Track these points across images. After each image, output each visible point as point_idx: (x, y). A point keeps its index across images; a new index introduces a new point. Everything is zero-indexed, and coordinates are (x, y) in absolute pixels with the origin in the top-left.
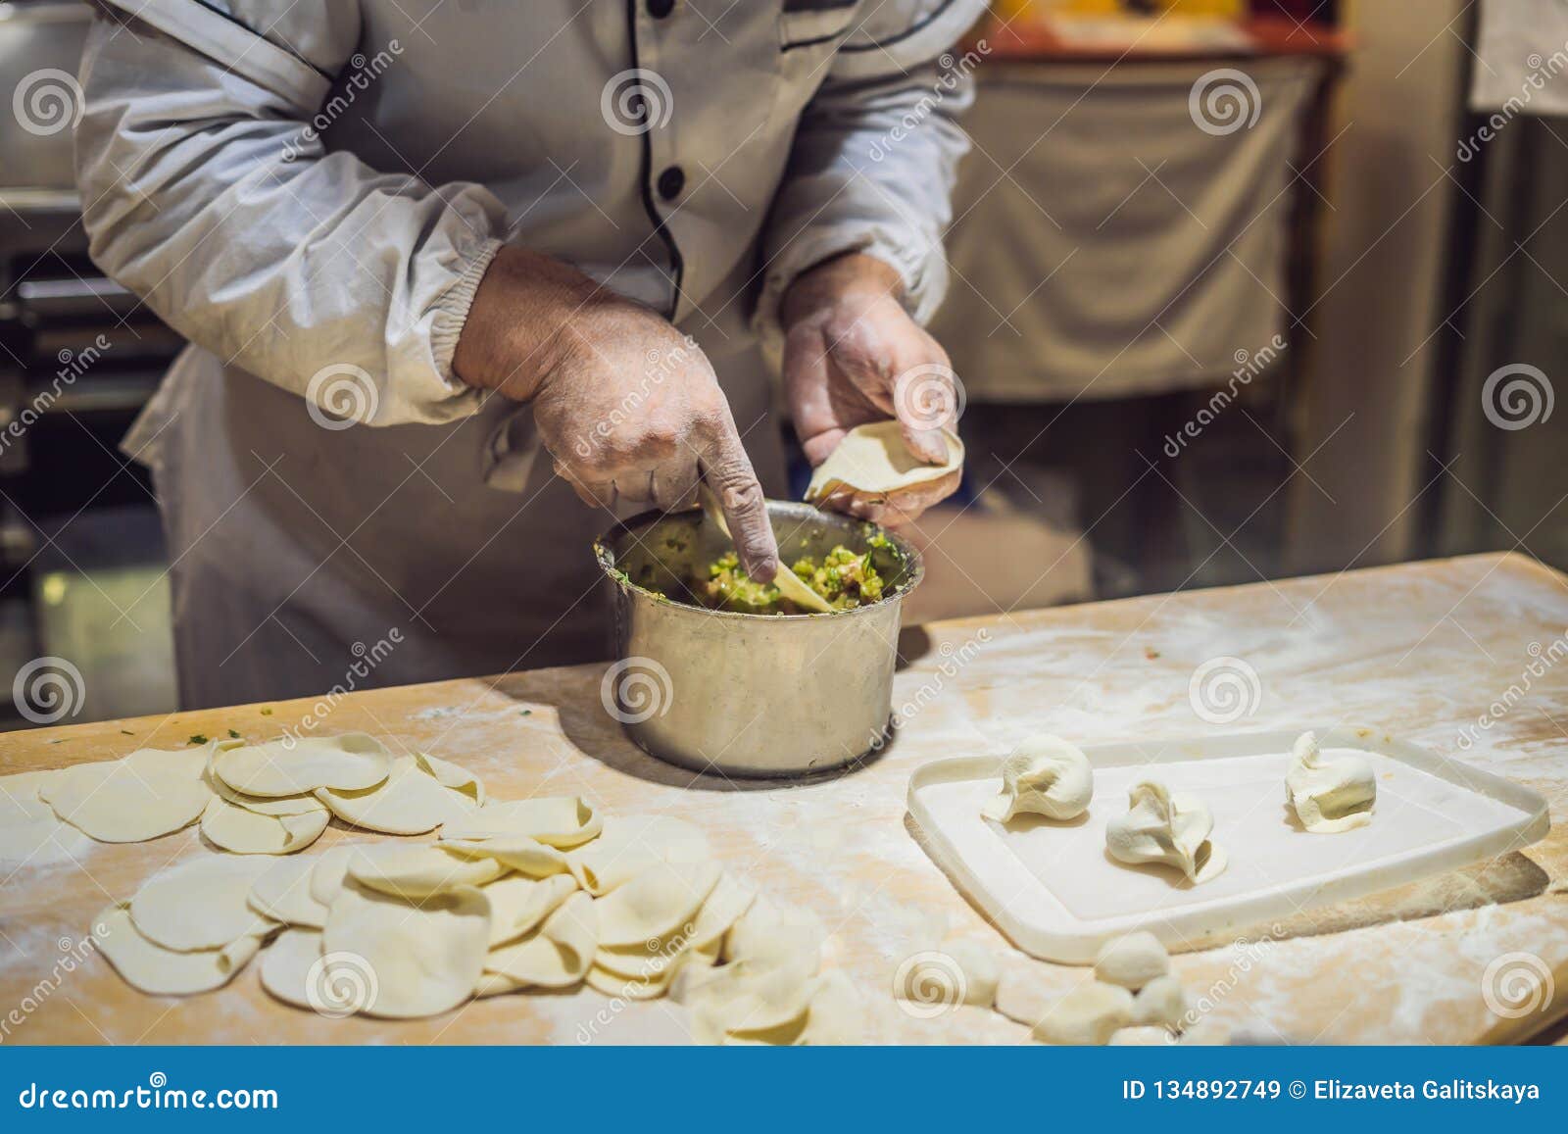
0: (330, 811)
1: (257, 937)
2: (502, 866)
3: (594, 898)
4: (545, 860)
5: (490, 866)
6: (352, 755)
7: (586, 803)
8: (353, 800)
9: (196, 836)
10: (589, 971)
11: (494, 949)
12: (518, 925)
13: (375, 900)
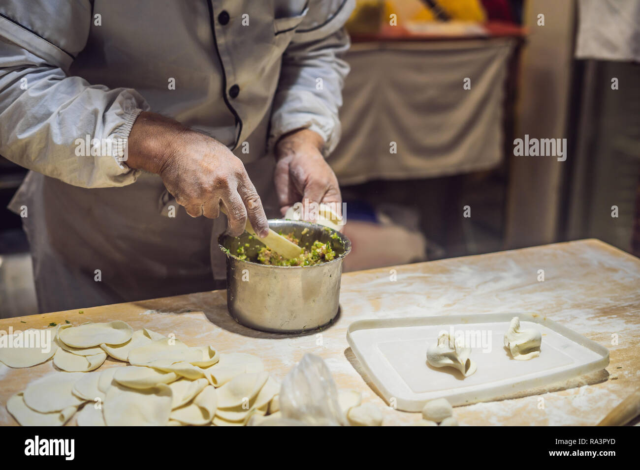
0: (107, 353)
1: (76, 407)
2: (178, 375)
3: (215, 388)
4: (195, 373)
5: (172, 376)
6: (116, 330)
7: (212, 348)
8: (116, 349)
9: (52, 365)
10: (213, 419)
11: (174, 410)
12: (184, 400)
13: (124, 390)
